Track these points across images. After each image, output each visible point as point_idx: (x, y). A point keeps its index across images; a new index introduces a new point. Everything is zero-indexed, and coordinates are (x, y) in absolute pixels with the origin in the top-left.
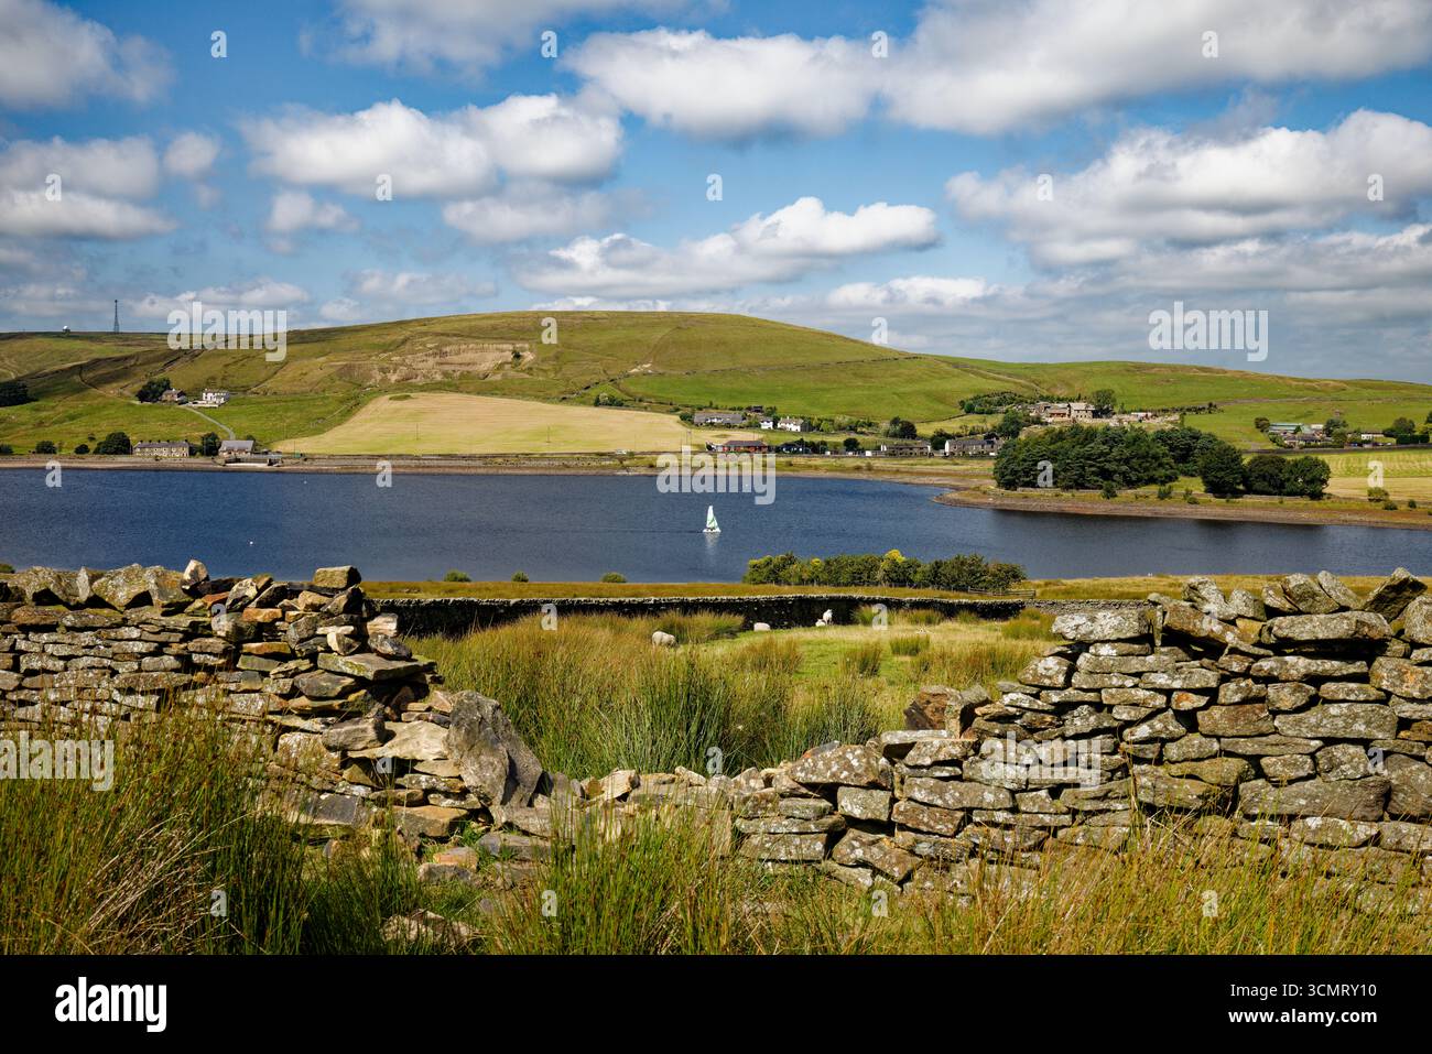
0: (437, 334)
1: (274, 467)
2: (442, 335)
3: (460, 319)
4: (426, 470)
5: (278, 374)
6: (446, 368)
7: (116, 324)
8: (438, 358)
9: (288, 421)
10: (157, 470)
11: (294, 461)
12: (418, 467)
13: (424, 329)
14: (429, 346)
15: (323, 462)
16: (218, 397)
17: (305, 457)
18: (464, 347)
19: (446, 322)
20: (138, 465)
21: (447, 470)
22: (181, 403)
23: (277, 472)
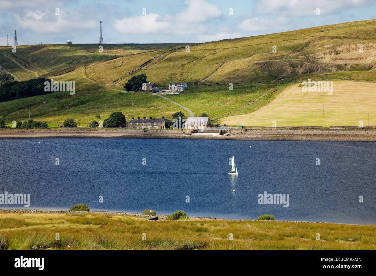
0: (332, 38)
1: (224, 136)
2: (336, 38)
3: (350, 25)
4: (335, 138)
5: (218, 70)
6: (339, 62)
7: (101, 38)
8: (333, 55)
9: (228, 103)
10: (145, 138)
11: (239, 131)
12: (328, 135)
13: (322, 34)
14: (326, 46)
15: (257, 132)
16: (178, 87)
17: (246, 129)
18: (353, 46)
19: (337, 28)
20: (132, 135)
21: (351, 138)
22: (154, 92)
23: (227, 139)
